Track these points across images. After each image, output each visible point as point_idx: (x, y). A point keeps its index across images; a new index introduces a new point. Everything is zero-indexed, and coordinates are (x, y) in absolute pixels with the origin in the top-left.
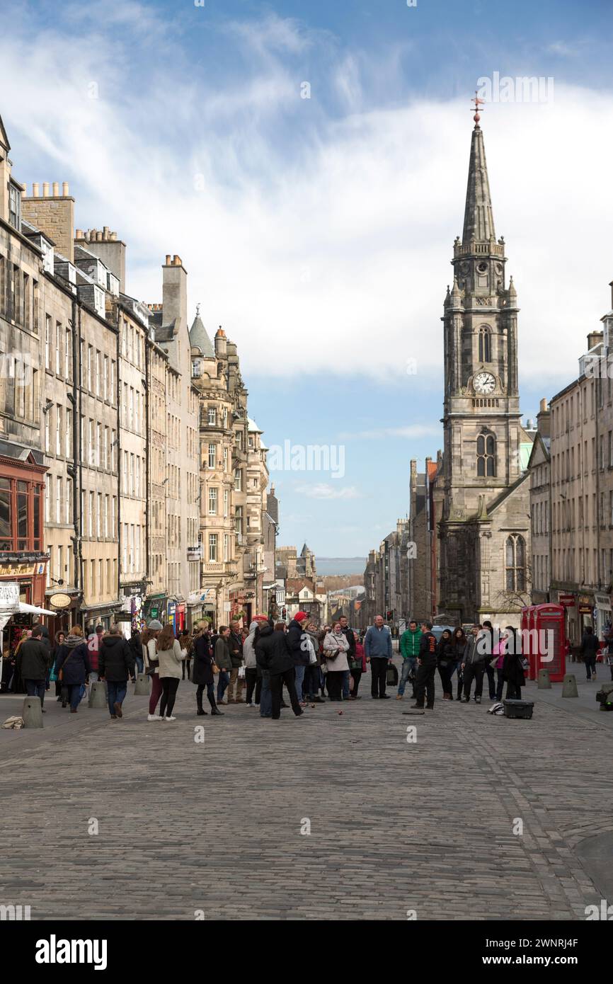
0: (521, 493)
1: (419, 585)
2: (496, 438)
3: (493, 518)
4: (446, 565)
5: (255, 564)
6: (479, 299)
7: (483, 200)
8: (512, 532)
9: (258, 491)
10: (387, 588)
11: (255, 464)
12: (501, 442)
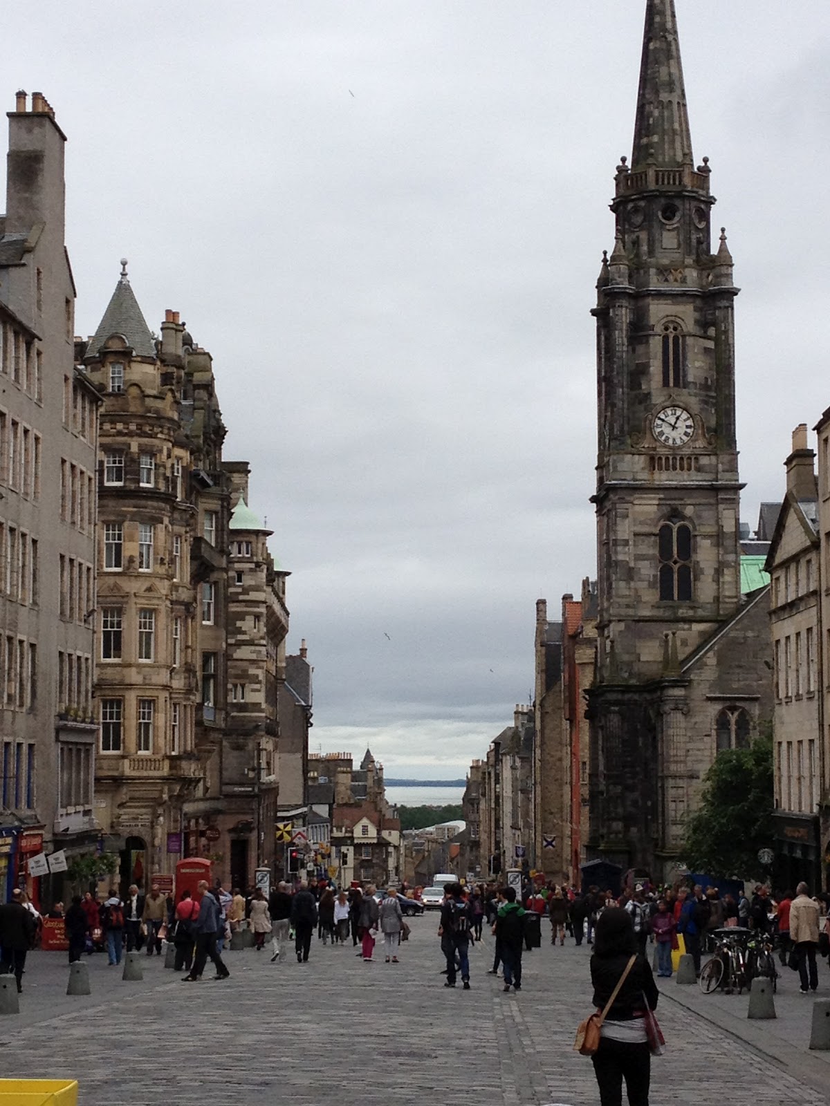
0: (745, 629)
1: (551, 813)
2: (695, 529)
3: (692, 677)
4: (601, 768)
5: (257, 770)
6: (663, 271)
7: (672, 91)
8: (728, 704)
9: (262, 638)
10: (497, 821)
11: (257, 589)
12: (705, 537)
